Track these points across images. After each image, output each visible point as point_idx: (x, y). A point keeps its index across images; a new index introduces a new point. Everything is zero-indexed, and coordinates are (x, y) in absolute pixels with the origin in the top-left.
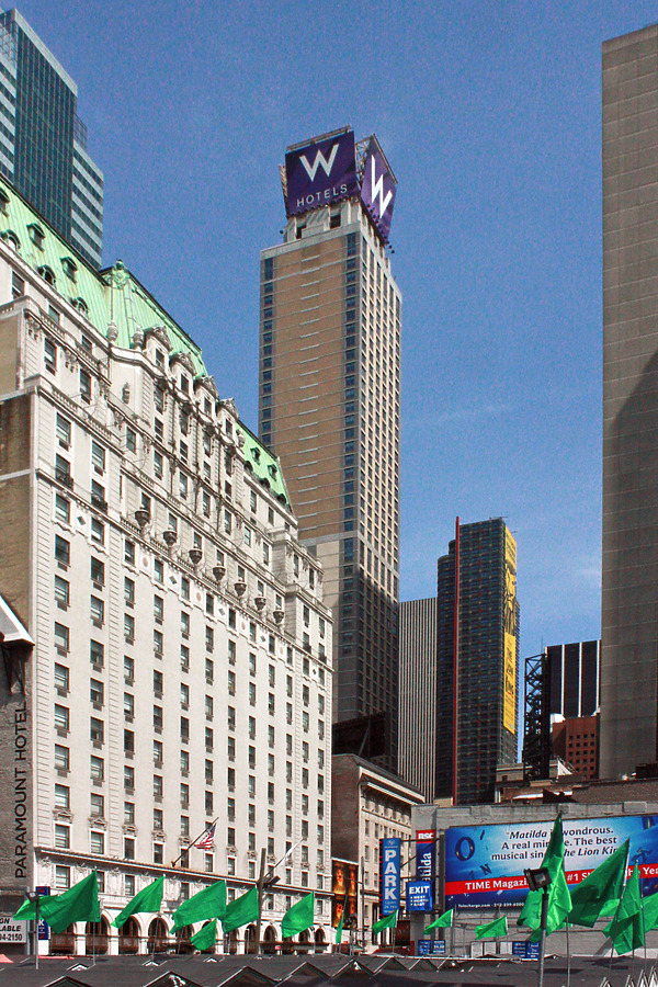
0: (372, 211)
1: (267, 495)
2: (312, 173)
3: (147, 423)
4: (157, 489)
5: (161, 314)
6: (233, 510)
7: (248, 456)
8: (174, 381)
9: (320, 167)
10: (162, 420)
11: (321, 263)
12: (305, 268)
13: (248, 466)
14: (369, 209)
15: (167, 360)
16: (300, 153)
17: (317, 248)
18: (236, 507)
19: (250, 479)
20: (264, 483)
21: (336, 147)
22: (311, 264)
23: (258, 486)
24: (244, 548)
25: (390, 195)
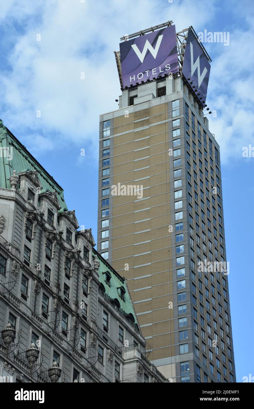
0: (191, 83)
1: (117, 314)
2: (141, 57)
3: (17, 249)
4: (23, 308)
5: (31, 161)
6: (89, 328)
7: (102, 279)
8: (42, 215)
9: (148, 52)
10: (29, 247)
11: (151, 123)
12: (137, 127)
13: (101, 288)
14: (189, 82)
15: (36, 197)
16: (132, 42)
17: (146, 112)
18: (91, 325)
19: (103, 299)
20: (115, 303)
21: (160, 38)
22: (143, 123)
23: (110, 306)
24: (98, 366)
25: (205, 71)
